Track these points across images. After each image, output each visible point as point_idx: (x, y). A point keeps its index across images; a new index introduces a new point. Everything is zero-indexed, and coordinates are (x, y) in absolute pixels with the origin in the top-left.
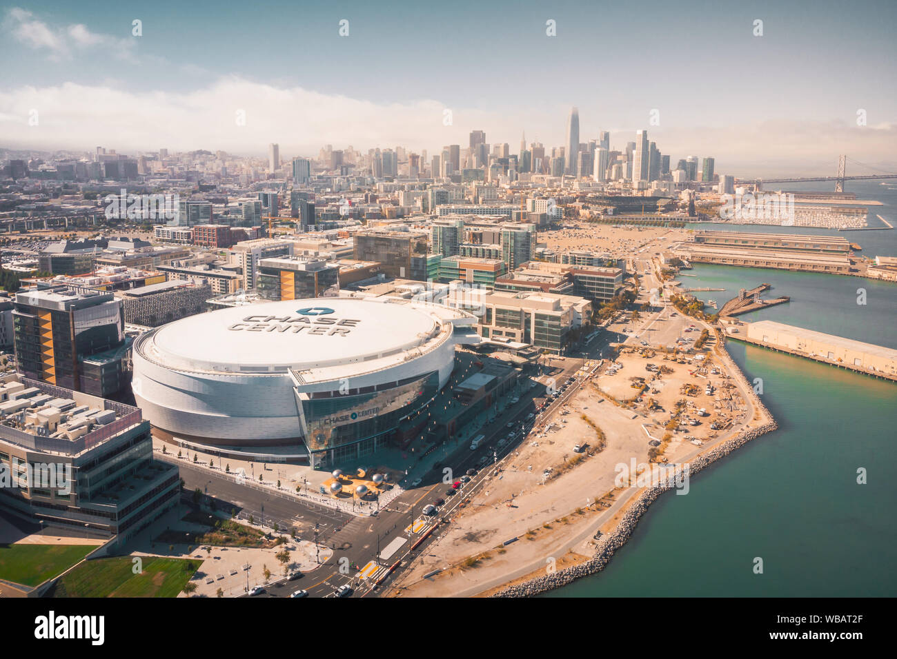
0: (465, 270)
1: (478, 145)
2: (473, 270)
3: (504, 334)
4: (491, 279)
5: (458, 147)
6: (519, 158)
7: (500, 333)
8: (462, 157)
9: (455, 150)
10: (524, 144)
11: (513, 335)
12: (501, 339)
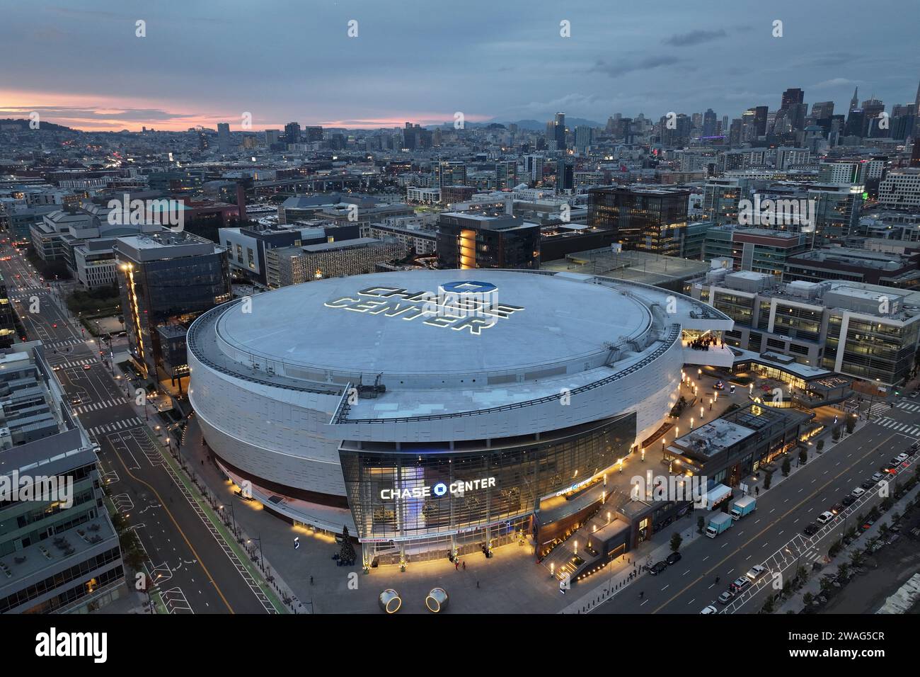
0: (742, 244)
1: (793, 107)
2: (754, 244)
3: (787, 347)
4: (781, 259)
5: (766, 108)
6: (846, 119)
7: (782, 345)
8: (770, 120)
9: (762, 111)
10: (855, 101)
11: (805, 351)
12: (780, 357)
